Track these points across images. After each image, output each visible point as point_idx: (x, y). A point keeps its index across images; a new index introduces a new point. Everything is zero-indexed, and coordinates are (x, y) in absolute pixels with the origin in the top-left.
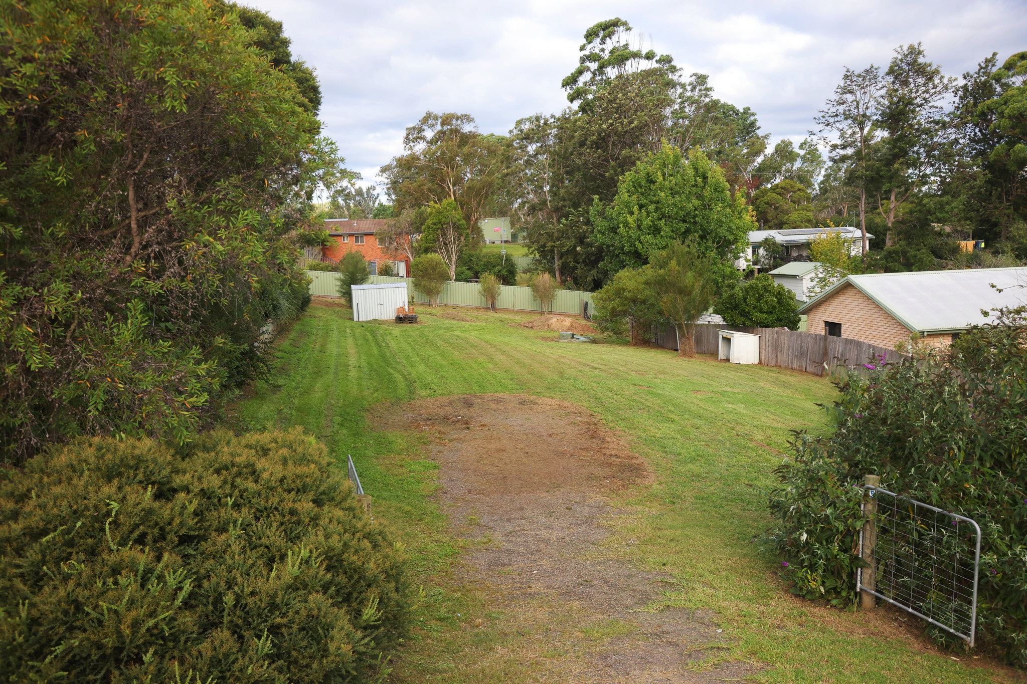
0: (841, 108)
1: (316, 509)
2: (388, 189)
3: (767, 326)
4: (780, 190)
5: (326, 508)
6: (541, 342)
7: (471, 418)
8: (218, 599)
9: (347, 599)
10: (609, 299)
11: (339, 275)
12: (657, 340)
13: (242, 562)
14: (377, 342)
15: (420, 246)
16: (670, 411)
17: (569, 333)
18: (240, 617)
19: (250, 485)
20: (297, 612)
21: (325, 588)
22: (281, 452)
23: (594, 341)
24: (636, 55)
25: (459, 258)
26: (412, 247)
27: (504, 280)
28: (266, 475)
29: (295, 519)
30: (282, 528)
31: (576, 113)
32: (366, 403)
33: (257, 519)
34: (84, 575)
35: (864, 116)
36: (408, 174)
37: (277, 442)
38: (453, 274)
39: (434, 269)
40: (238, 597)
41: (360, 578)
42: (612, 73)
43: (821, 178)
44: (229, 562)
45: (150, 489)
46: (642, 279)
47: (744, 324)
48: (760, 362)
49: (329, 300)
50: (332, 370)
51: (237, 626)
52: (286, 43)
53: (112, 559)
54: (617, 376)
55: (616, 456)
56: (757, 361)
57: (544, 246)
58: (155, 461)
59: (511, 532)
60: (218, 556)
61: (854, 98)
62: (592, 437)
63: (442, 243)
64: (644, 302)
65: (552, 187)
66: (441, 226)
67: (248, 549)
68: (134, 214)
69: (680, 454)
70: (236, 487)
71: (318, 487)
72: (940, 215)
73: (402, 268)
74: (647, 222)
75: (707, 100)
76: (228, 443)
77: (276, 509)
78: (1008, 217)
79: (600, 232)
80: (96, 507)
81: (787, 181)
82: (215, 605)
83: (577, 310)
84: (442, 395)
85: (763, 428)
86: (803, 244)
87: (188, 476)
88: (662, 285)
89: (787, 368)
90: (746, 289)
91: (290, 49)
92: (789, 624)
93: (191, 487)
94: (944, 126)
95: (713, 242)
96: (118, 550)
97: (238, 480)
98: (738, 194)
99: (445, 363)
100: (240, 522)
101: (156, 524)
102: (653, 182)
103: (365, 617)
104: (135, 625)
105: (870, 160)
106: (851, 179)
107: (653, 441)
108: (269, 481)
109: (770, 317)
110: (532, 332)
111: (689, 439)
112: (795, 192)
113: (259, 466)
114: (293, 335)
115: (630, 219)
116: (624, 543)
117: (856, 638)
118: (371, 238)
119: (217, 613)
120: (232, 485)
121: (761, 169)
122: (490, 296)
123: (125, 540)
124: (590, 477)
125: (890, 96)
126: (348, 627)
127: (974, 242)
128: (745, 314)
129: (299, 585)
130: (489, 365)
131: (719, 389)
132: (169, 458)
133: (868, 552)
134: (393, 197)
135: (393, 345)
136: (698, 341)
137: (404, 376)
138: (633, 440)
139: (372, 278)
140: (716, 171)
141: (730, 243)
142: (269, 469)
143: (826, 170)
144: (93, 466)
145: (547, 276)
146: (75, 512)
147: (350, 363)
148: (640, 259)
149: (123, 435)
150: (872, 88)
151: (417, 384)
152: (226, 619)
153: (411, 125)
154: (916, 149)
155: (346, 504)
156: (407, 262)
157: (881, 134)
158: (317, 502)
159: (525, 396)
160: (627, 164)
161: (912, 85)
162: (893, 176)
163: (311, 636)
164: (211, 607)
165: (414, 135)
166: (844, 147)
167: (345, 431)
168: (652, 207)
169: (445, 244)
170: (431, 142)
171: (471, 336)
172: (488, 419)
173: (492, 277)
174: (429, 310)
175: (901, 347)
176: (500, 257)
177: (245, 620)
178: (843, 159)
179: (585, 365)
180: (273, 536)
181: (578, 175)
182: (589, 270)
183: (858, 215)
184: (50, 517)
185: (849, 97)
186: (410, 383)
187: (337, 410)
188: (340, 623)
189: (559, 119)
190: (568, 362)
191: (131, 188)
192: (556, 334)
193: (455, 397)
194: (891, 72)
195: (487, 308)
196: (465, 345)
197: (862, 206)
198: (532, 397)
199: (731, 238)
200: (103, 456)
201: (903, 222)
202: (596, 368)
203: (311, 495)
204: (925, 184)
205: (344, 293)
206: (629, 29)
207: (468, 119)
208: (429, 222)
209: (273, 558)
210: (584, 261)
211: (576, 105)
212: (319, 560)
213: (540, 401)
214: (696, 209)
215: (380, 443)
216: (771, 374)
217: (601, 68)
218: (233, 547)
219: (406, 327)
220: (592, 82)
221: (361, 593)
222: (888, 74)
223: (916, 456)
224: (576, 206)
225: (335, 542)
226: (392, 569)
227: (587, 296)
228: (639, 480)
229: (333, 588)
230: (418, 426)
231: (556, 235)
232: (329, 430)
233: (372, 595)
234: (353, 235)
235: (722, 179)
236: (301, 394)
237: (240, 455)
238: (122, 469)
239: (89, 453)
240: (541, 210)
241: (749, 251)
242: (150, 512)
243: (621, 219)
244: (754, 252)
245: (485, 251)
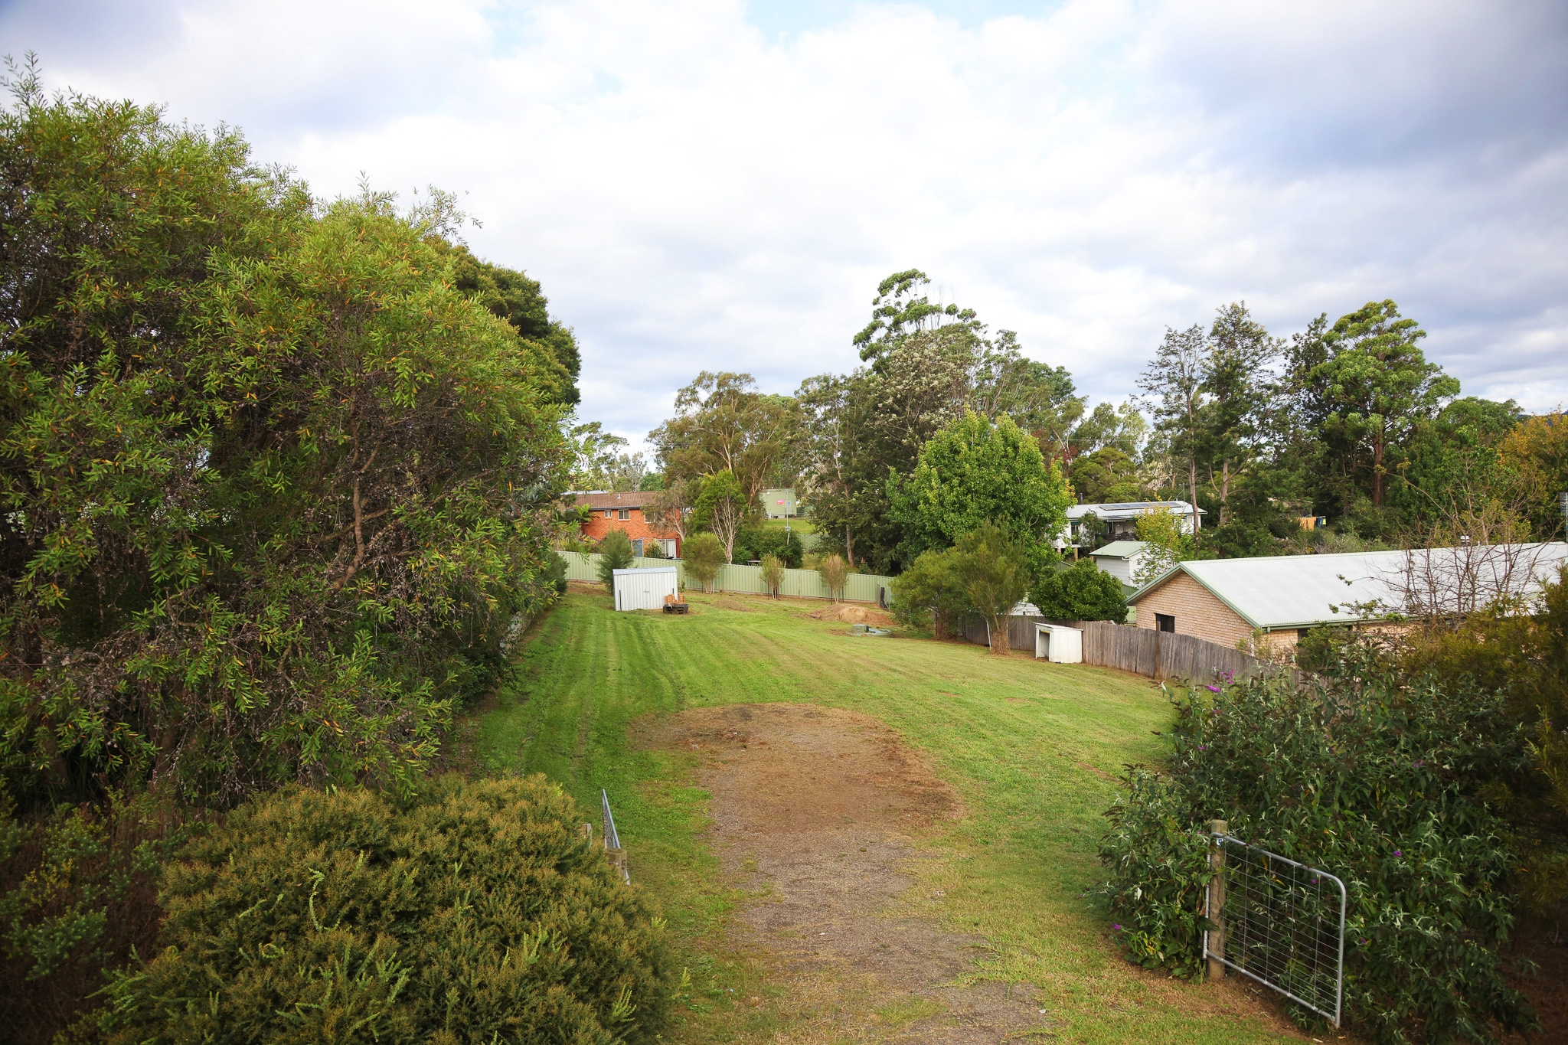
0: (1165, 371)
1: (559, 877)
2: (658, 456)
3: (1091, 619)
4: (1102, 459)
5: (571, 876)
6: (832, 637)
7: (749, 733)
8: (441, 991)
9: (594, 989)
10: (909, 587)
11: (598, 557)
12: (964, 634)
13: (468, 946)
14: (641, 638)
15: (692, 522)
16: (981, 725)
17: (863, 625)
18: (466, 1014)
19: (482, 849)
20: (534, 1009)
21: (567, 978)
22: (519, 804)
23: (892, 635)
24: (934, 310)
25: (737, 536)
26: (684, 524)
27: (788, 562)
28: (500, 836)
29: (533, 890)
30: (517, 902)
31: (869, 373)
32: (626, 715)
33: (489, 890)
34: (284, 961)
35: (1190, 379)
36: (679, 440)
37: (515, 792)
38: (729, 555)
39: (708, 550)
40: (463, 991)
41: (610, 962)
42: (909, 328)
43: (1145, 445)
44: (455, 945)
45: (361, 855)
46: (946, 563)
47: (1064, 616)
48: (1084, 661)
49: (588, 585)
50: (588, 674)
51: (463, 1025)
52: (542, 303)
53: (317, 941)
54: (920, 680)
55: (919, 783)
56: (1079, 660)
57: (834, 523)
58: (370, 821)
59: (794, 882)
60: (440, 938)
61: (1178, 360)
62: (891, 758)
63: (717, 519)
64: (949, 590)
65: (843, 454)
66: (716, 501)
67: (476, 927)
68: (358, 519)
69: (993, 780)
70: (466, 849)
71: (563, 849)
72: (1278, 490)
73: (671, 548)
74: (950, 498)
75: (1015, 359)
76: (458, 792)
77: (512, 877)
78: (1350, 490)
79: (898, 509)
80: (299, 876)
81: (1108, 449)
82: (437, 1000)
83: (872, 597)
84: (715, 705)
85: (1090, 745)
86: (1128, 520)
87: (408, 837)
88: (970, 571)
89: (1114, 668)
90: (1066, 576)
91: (546, 309)
92: (1124, 1001)
93: (411, 851)
94: (1277, 391)
95: (1027, 521)
96: (323, 931)
97: (467, 841)
98: (1054, 466)
99: (719, 664)
100: (468, 894)
101: (370, 897)
102: (957, 452)
103: (615, 1014)
104: (341, 1026)
105: (1198, 427)
106: (1178, 448)
107: (962, 764)
108: (504, 842)
109: (1093, 609)
110: (821, 623)
111: (1004, 760)
112: (1117, 461)
113: (492, 824)
114: (545, 629)
115: (930, 495)
116: (929, 896)
117: (1203, 1018)
118: (637, 514)
119: (439, 1008)
120: (461, 846)
121: (1078, 435)
122: (773, 580)
123: (333, 917)
124: (889, 810)
125: (1216, 357)
126: (595, 1026)
127: (1315, 518)
128: (1066, 606)
129: (537, 975)
130: (771, 667)
131: (1037, 696)
132: (387, 815)
133: (1216, 911)
134: (663, 465)
135: (660, 641)
136: (1013, 636)
137: (671, 682)
138: (938, 763)
139: (637, 560)
140: (1028, 440)
141: (1046, 521)
142: (504, 828)
143: (1150, 436)
144: (298, 826)
145: (837, 559)
146: (276, 882)
147: (610, 664)
148: (944, 540)
149: (334, 788)
150: (1197, 349)
151: (687, 691)
152: (449, 1018)
153: (684, 387)
154: (1248, 416)
155: (595, 869)
156: (678, 540)
157: (1208, 398)
158: (561, 868)
159: (811, 707)
160: (925, 431)
161: (1239, 347)
162: (1225, 446)
163: (551, 1037)
164: (432, 1002)
165: (687, 396)
166: (1170, 413)
167: (601, 750)
168: (955, 481)
169: (721, 521)
170: (706, 405)
171: (750, 629)
172: (768, 736)
173: (775, 559)
174: (702, 597)
175: (1242, 645)
176: (784, 535)
177: (472, 1017)
178: (1169, 426)
179: (882, 666)
180: (507, 912)
181: (872, 443)
182: (885, 551)
183: (1188, 487)
184: (249, 887)
185: (1173, 359)
186: (678, 690)
187: (594, 722)
188: (585, 1023)
189: (850, 379)
190: (862, 663)
191: (356, 490)
192: (848, 627)
193: (730, 707)
194: (1215, 333)
195: (769, 595)
196: (743, 642)
197: (1193, 478)
198: (820, 708)
199: (1048, 515)
200: (310, 813)
201: (1237, 498)
202: (895, 671)
203: (554, 860)
204: (1260, 454)
205: (605, 578)
206: (927, 281)
207: (747, 378)
208: (703, 496)
209: (506, 941)
210: (881, 540)
211: (869, 364)
212: (560, 942)
213: (830, 713)
214: (1006, 483)
215: (642, 765)
216: (1096, 676)
217: (897, 324)
218: (459, 926)
219: (676, 618)
220: (887, 338)
221: (611, 980)
222: (1213, 335)
223: (1268, 797)
224: (870, 476)
225: (581, 919)
226: (648, 950)
227: (885, 581)
228: (945, 814)
229: (578, 977)
230: (687, 744)
231: (848, 509)
232: (583, 748)
233: (624, 984)
234: (616, 510)
235: (1035, 450)
236: (553, 704)
237: (470, 810)
238: (332, 830)
239: (296, 808)
240: (830, 481)
241: (1068, 531)
242: (361, 883)
243: (921, 494)
244: (1073, 528)
245: (767, 527)
